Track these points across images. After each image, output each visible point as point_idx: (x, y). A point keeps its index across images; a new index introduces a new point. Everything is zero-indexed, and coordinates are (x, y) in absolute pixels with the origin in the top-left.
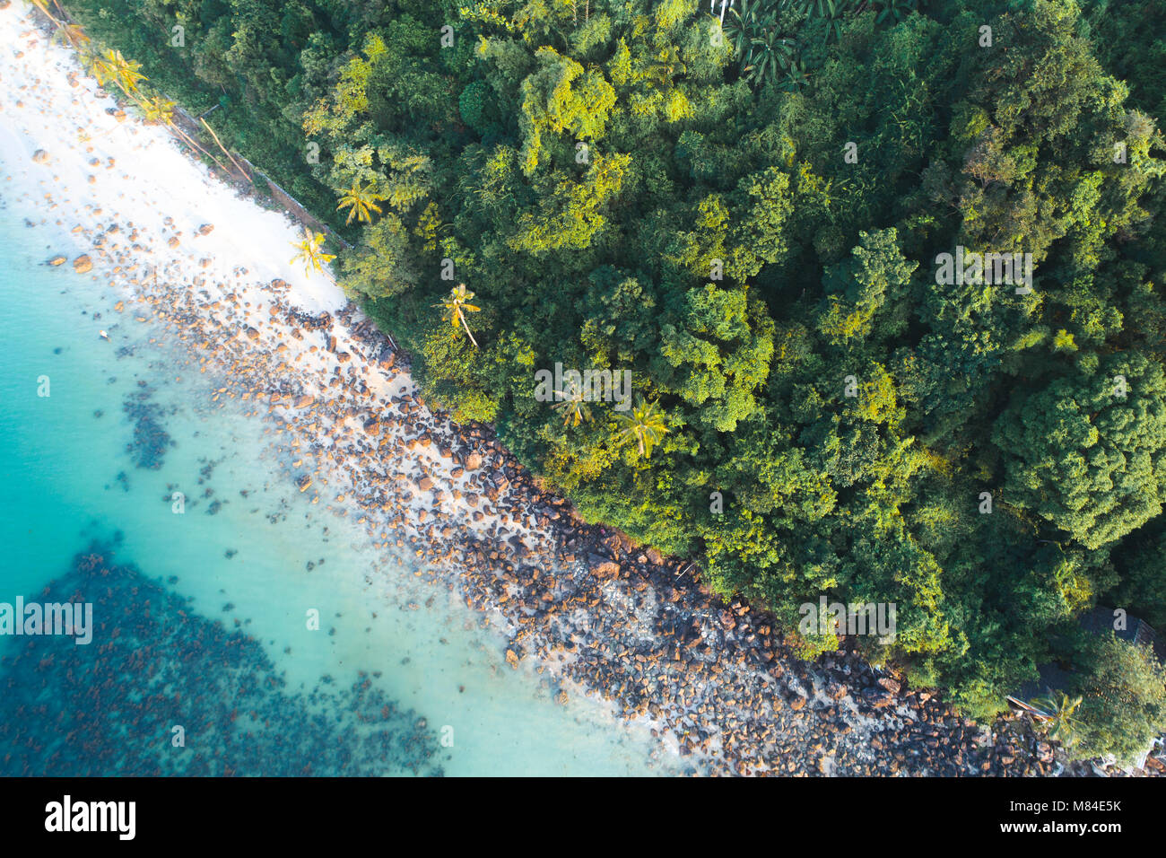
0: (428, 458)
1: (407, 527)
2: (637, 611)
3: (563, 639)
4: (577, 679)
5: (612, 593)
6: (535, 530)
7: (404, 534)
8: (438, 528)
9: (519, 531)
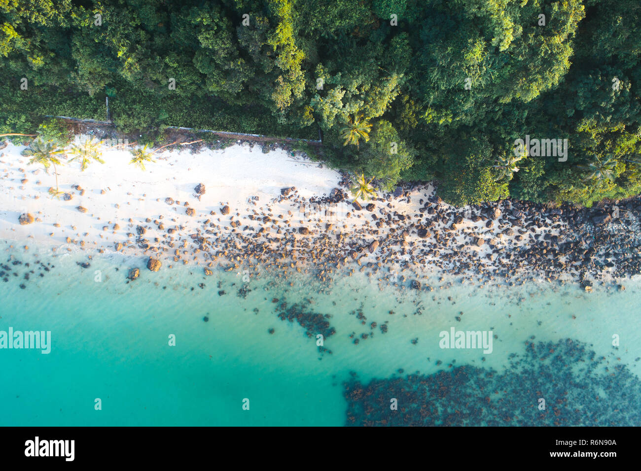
0: (469, 228)
1: (487, 268)
2: (630, 228)
3: (603, 264)
4: (622, 276)
5: (612, 228)
6: (553, 225)
7: (489, 273)
8: (503, 258)
9: (545, 231)
